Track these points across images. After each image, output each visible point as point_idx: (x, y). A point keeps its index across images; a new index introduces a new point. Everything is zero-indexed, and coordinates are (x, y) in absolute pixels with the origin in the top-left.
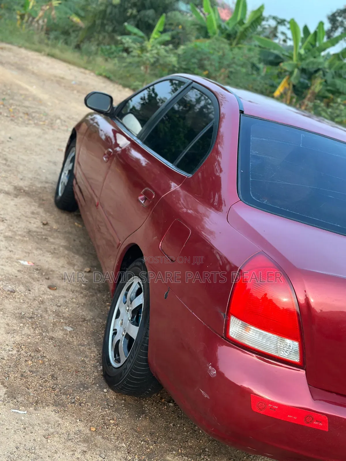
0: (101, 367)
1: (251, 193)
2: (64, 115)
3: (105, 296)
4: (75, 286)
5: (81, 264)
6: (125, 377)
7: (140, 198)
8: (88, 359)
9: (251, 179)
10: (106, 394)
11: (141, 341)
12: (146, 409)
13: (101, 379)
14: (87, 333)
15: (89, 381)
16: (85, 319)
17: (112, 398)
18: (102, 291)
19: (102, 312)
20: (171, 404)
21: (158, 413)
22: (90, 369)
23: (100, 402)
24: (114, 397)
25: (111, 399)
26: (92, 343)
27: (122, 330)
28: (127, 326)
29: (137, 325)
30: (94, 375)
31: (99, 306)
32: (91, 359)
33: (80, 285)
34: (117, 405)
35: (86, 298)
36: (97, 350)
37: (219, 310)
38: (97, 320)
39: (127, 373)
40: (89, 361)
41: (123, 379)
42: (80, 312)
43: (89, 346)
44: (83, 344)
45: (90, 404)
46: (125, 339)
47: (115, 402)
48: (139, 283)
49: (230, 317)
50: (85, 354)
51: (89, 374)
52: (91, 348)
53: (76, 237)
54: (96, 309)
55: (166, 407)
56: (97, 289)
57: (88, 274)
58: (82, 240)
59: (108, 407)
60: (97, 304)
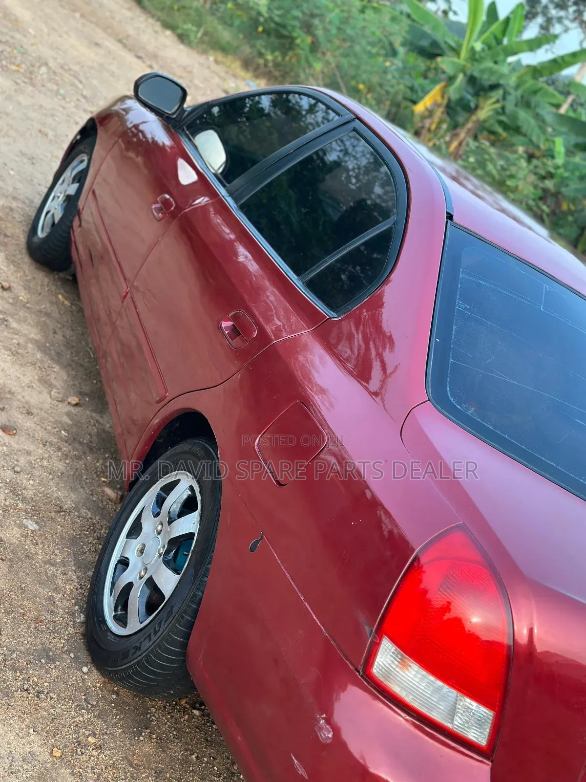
0: (81, 616)
1: (448, 389)
2: (55, 59)
3: (101, 462)
4: (49, 432)
5: (62, 384)
6: (132, 663)
7: (224, 324)
8: (60, 596)
9: (451, 360)
10: (86, 677)
11: (182, 608)
12: (153, 717)
13: (79, 641)
14: (62, 538)
15: (58, 645)
16: (61, 508)
17: (96, 687)
18: (95, 450)
19: (92, 495)
20: (196, 712)
21: (173, 729)
22: (61, 619)
23: (74, 692)
24: (99, 685)
25: (94, 689)
26: (71, 562)
27: (140, 566)
28: (152, 563)
29: (177, 572)
30: (67, 633)
31: (88, 481)
32: (65, 596)
33: (57, 431)
34: (103, 704)
35: (67, 461)
36: (78, 577)
37: (362, 618)
38: (83, 511)
39: (139, 658)
40: (61, 600)
41: (128, 665)
42: (53, 491)
43: (64, 566)
44: (53, 560)
45: (55, 696)
46: (145, 588)
47: (100, 696)
48: (191, 488)
49: (381, 639)
50: (54, 582)
51: (59, 629)
52: (66, 572)
53: (59, 326)
54: (82, 487)
55: (186, 717)
56: (87, 444)
57: (72, 409)
58: (68, 333)
59: (87, 706)
60: (85, 477)
